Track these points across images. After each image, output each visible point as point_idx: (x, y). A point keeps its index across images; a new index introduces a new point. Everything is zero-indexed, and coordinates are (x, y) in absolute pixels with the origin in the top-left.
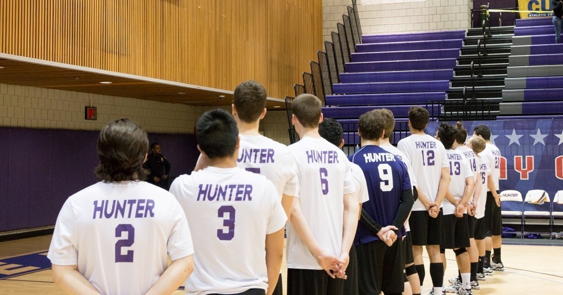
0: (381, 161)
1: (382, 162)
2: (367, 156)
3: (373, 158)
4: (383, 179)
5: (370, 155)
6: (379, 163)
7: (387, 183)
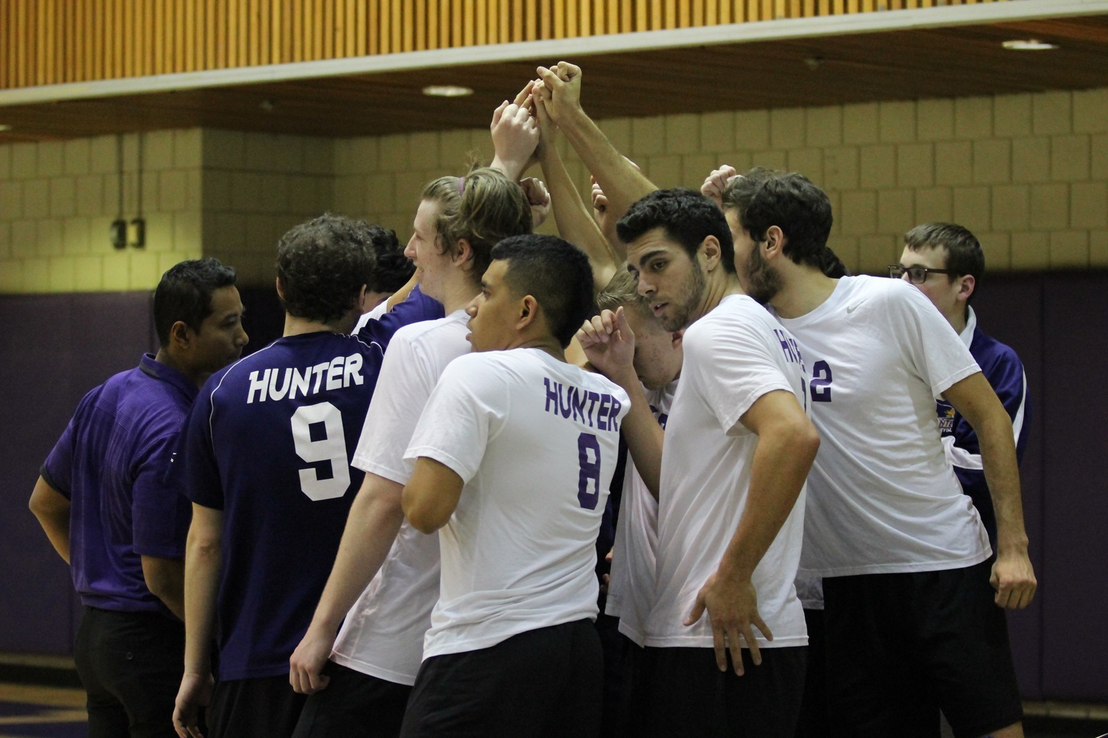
0: (305, 394)
6: (299, 401)
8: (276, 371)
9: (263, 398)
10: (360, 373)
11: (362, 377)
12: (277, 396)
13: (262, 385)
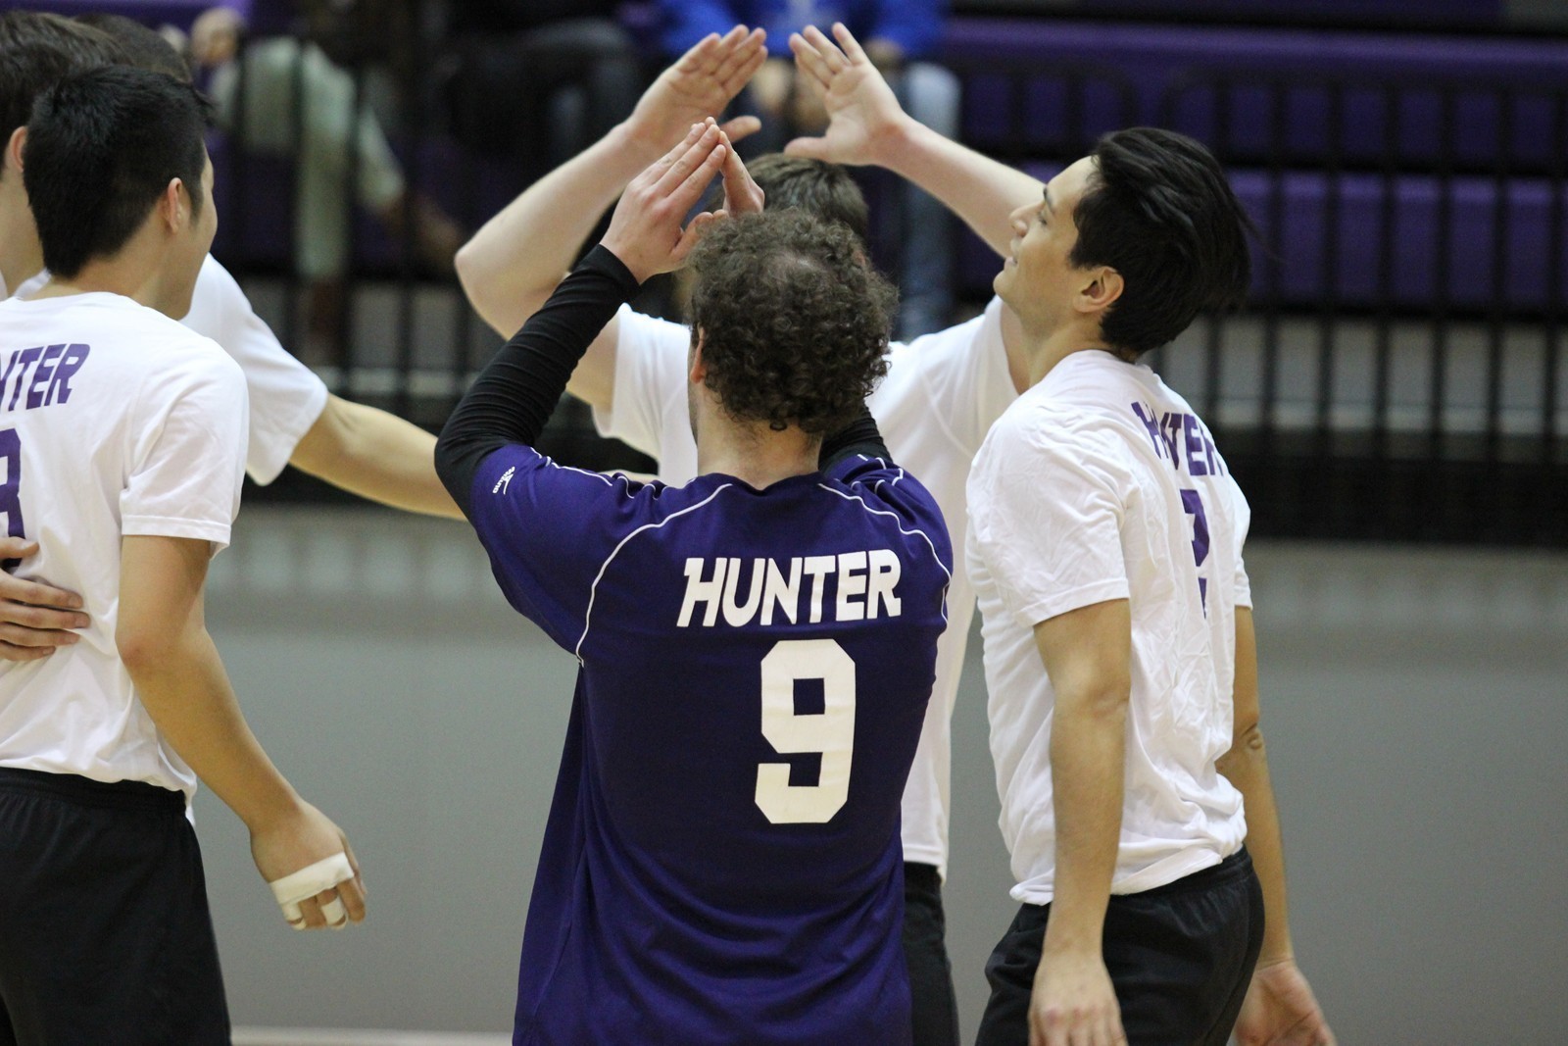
0: (793, 617)
1: (803, 631)
2: (707, 575)
3: (741, 599)
4: (781, 747)
5: (728, 568)
6: (784, 630)
7: (805, 770)
8: (736, 563)
9: (709, 620)
10: (896, 592)
11: (899, 600)
12: (738, 617)
13: (709, 592)
